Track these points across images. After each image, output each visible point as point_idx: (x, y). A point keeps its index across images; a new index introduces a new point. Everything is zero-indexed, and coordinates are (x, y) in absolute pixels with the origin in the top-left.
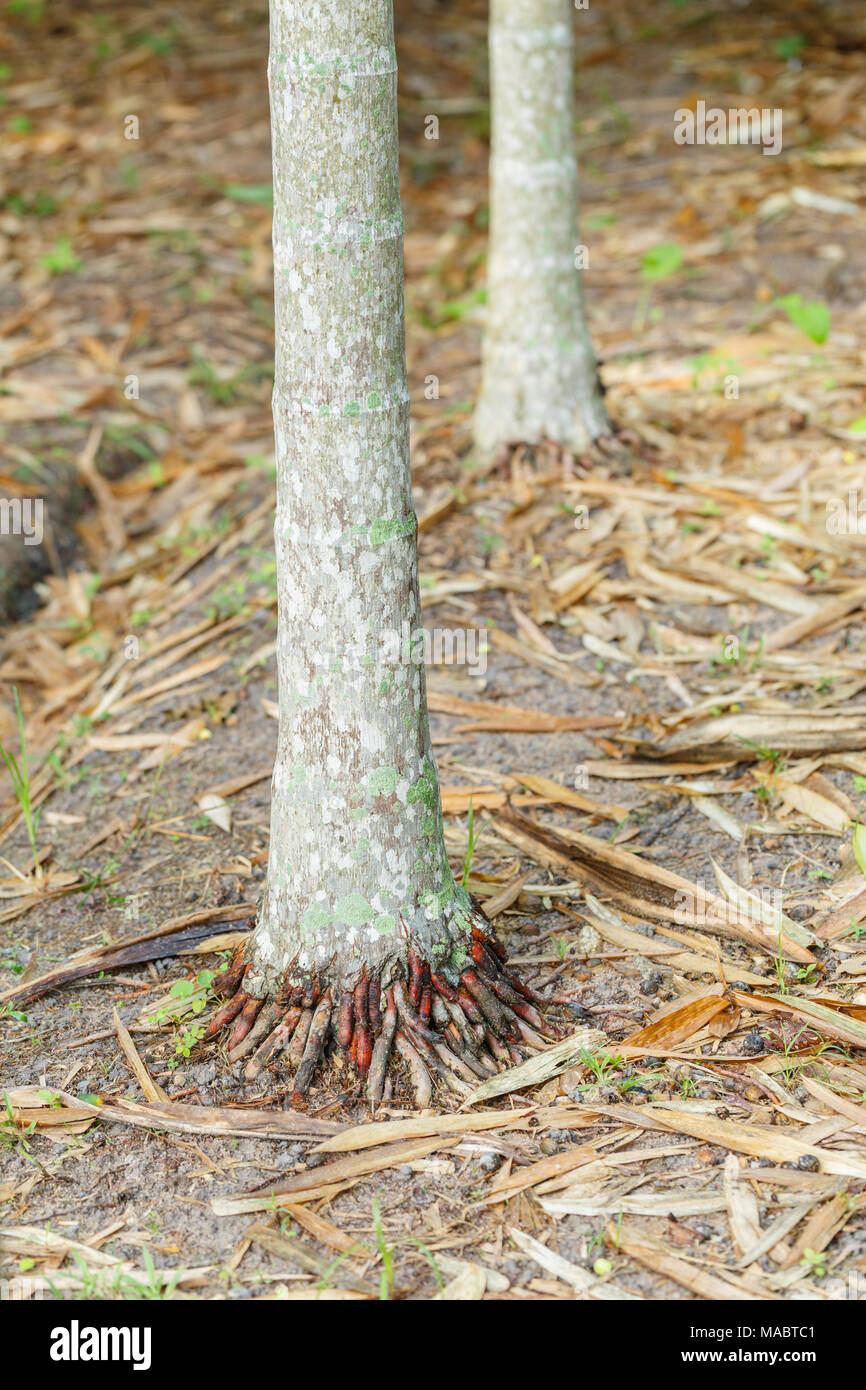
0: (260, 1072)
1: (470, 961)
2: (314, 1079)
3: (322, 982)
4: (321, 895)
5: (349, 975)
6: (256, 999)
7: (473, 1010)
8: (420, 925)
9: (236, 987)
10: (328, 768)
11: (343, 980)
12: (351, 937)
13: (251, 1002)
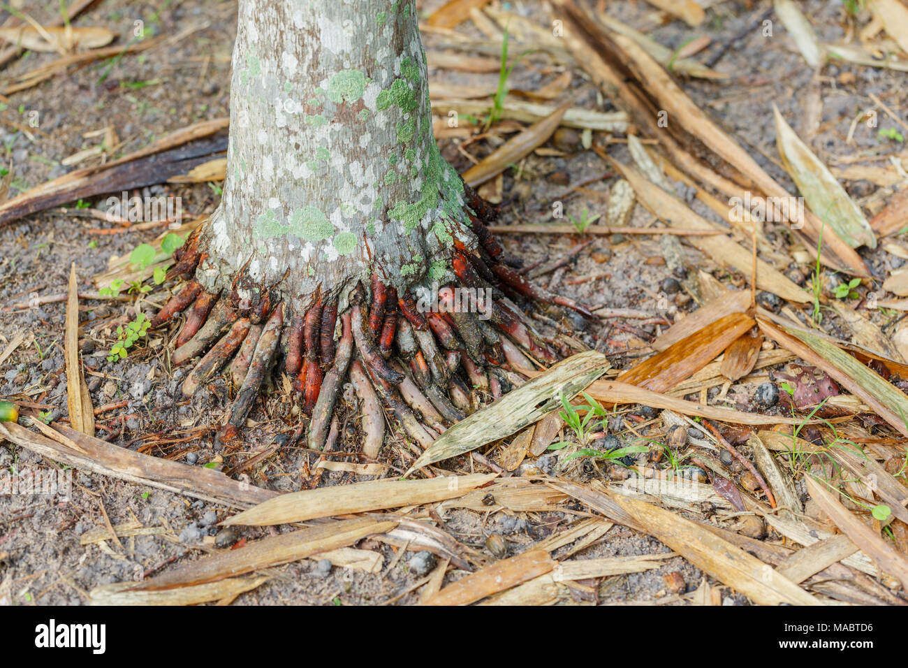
0: (199, 389)
1: (451, 276)
2: (255, 408)
3: (273, 298)
4: (274, 203)
5: (302, 296)
6: (209, 293)
7: (447, 336)
8: (388, 243)
9: (190, 274)
10: (283, 66)
11: (295, 300)
12: (306, 253)
13: (204, 295)
